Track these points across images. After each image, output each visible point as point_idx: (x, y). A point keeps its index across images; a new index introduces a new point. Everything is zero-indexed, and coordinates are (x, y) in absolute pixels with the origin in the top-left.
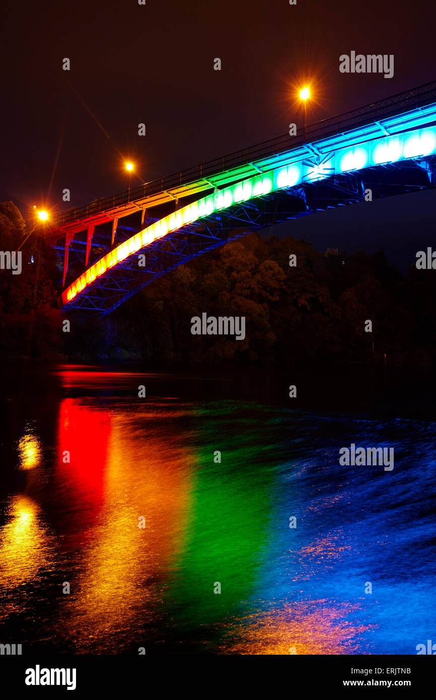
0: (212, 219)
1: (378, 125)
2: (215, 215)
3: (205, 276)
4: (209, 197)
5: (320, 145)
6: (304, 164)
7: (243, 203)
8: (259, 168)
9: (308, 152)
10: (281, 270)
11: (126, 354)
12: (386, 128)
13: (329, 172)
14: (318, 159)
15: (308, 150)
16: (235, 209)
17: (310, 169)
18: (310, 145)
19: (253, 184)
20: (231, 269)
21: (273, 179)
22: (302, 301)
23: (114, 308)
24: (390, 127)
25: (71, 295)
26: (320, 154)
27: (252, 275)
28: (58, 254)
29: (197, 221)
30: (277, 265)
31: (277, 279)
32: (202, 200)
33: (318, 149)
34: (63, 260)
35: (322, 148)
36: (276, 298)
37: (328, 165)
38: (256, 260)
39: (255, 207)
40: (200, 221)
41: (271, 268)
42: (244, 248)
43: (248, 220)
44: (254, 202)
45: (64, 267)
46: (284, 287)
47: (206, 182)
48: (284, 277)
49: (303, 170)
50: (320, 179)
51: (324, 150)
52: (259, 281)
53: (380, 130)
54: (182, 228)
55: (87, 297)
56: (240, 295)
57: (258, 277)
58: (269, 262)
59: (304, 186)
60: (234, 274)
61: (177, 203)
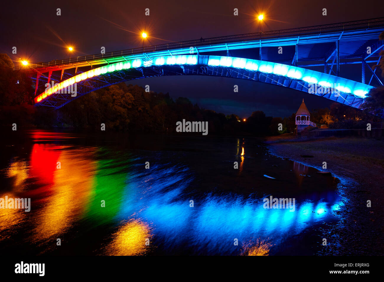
0: (106, 75)
1: (169, 51)
2: (108, 74)
3: (103, 97)
4: (105, 67)
6: (143, 60)
7: (119, 71)
8: (126, 58)
9: (144, 56)
10: (133, 97)
11: (66, 126)
12: (171, 53)
13: (152, 64)
14: (148, 59)
15: (145, 55)
16: (116, 72)
17: (145, 62)
18: (145, 53)
19: (124, 64)
20: (113, 95)
21: (131, 63)
22: (140, 109)
23: (61, 107)
24: (172, 53)
25: (39, 99)
26: (149, 57)
27: (122, 98)
28: (33, 81)
29: (100, 75)
30: (131, 95)
31: (131, 100)
32: (103, 67)
33: (148, 55)
34: (35, 84)
35: (150, 55)
36: (130, 107)
37: (151, 62)
38: (124, 92)
39: (124, 73)
40: (101, 75)
41: (129, 96)
42: (119, 87)
43: (121, 77)
44: (124, 71)
45: (36, 87)
46: (133, 103)
47: (104, 60)
48: (134, 99)
49: (142, 62)
50: (148, 66)
52: (124, 100)
53: (169, 53)
54: (93, 77)
55: (48, 101)
56: (117, 105)
57: (124, 99)
58: (128, 94)
59: (142, 68)
60: (115, 97)
61: (92, 67)
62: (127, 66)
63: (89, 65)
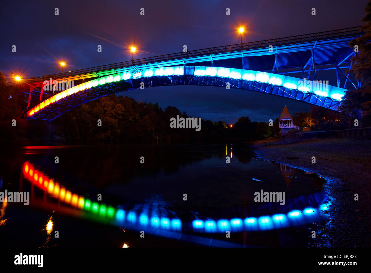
0: (97, 88)
2: (99, 86)
3: (94, 108)
4: (96, 80)
5: (138, 67)
6: (132, 72)
7: (109, 83)
8: (116, 71)
10: (123, 108)
11: (58, 138)
12: (159, 65)
13: (141, 76)
14: (137, 71)
15: (134, 68)
16: (106, 85)
17: (134, 74)
18: (134, 66)
19: (114, 77)
20: (104, 106)
21: (121, 76)
22: (130, 119)
23: (53, 119)
25: (32, 113)
26: (138, 70)
27: (112, 109)
28: (25, 96)
29: (91, 88)
30: (122, 106)
31: (122, 111)
32: (94, 80)
34: (28, 98)
35: (139, 68)
36: (121, 117)
37: (140, 74)
38: (114, 104)
39: (114, 85)
40: (93, 88)
41: (119, 107)
42: (110, 99)
43: (111, 89)
44: (114, 83)
45: (29, 101)
46: (124, 114)
47: (95, 74)
48: (124, 110)
49: (132, 74)
50: (138, 78)
51: (139, 69)
52: (115, 112)
53: (157, 65)
54: (85, 90)
55: (40, 114)
56: (108, 116)
57: (114, 110)
58: (118, 105)
59: (132, 80)
60: (106, 108)
61: (83, 80)
62: (117, 79)
63: (81, 78)
